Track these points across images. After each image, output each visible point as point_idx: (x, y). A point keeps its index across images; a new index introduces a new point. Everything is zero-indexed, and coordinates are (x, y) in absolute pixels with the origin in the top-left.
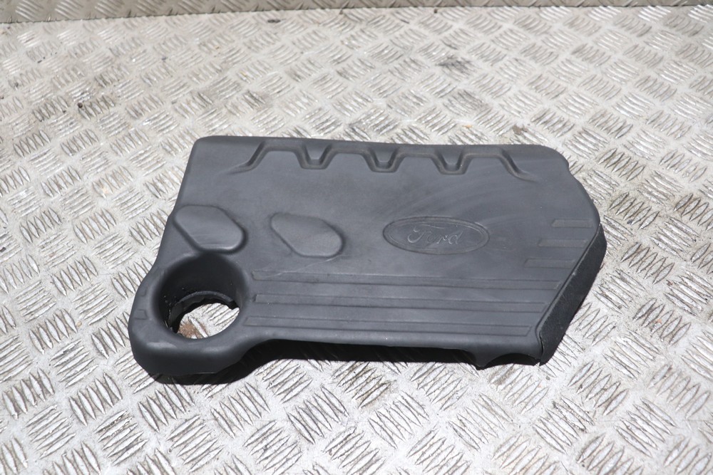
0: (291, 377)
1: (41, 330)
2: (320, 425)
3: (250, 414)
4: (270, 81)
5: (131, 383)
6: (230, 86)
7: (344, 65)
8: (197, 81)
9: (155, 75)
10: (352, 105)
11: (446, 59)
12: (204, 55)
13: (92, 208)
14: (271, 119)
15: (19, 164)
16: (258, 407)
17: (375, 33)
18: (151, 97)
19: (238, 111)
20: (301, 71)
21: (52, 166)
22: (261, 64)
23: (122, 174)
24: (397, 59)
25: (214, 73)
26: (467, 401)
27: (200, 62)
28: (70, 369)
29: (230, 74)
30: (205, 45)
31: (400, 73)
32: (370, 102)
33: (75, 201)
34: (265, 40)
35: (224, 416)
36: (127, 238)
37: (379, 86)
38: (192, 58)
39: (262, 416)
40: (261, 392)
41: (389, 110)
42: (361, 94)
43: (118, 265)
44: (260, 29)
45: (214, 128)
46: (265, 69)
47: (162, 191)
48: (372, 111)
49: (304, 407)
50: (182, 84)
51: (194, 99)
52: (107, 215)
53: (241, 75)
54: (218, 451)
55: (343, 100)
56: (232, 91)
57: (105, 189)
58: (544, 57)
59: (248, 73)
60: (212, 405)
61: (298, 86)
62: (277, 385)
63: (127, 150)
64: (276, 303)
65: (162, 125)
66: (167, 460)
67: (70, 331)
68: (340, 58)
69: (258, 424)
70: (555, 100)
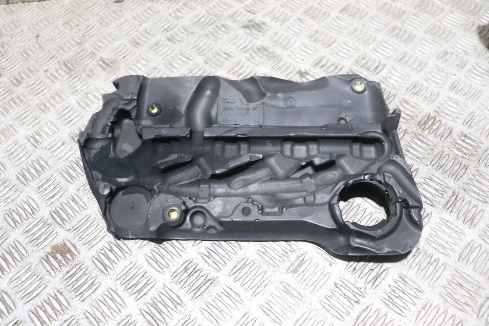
0: (141, 280)
2: (164, 315)
3: (112, 311)
4: (117, 49)
5: (22, 296)
6: (88, 55)
7: (172, 32)
8: (63, 53)
9: (30, 50)
10: (178, 64)
11: (247, 22)
12: (67, 31)
16: (118, 305)
17: (194, 5)
18: (28, 67)
19: (94, 74)
20: (140, 39)
22: (110, 36)
23: (8, 131)
24: (211, 25)
25: (75, 46)
26: (271, 288)
27: (64, 37)
29: (87, 46)
30: (68, 24)
31: (213, 36)
32: (191, 60)
34: (113, 17)
35: (93, 315)
36: (14, 181)
37: (198, 47)
38: (58, 34)
39: (121, 312)
41: (206, 65)
42: (185, 54)
43: (9, 203)
44: (109, 8)
45: (76, 89)
46: (114, 39)
47: (40, 142)
48: (194, 67)
49: (151, 302)
50: (51, 56)
51: (61, 67)
53: (95, 46)
55: (172, 60)
56: (89, 59)
58: (319, 16)
59: (100, 44)
60: (83, 307)
61: (138, 51)
62: (131, 287)
63: (12, 111)
65: (37, 90)
68: (168, 27)
70: (329, 48)
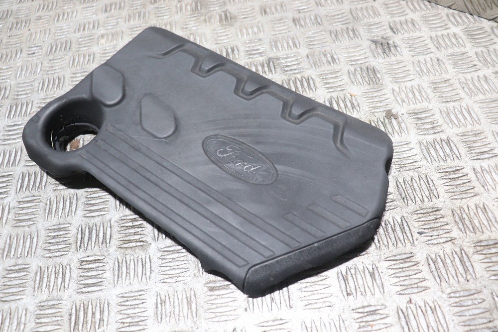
1: (15, 107)
13: (89, 49)
14: (224, 34)
15: (77, 7)
21: (90, 15)
28: (9, 135)
33: (85, 41)
40: (79, 203)
52: (92, 56)
54: (33, 223)
57: (103, 41)
64: (106, 151)
66: (9, 212)
67: (25, 114)
69: (62, 221)
